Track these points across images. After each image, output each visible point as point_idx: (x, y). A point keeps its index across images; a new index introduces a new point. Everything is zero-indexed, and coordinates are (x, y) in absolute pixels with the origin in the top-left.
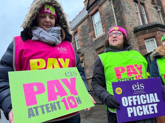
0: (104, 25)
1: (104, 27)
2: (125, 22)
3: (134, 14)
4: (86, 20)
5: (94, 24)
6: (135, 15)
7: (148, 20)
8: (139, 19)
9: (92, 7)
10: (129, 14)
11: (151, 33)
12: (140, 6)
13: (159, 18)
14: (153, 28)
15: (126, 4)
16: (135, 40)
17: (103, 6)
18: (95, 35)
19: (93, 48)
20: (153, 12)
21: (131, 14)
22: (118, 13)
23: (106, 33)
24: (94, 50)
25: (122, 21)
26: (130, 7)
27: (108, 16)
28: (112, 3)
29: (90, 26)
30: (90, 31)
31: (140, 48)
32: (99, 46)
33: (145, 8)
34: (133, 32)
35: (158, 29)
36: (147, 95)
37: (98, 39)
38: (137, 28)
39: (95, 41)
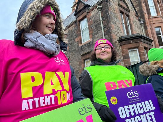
0: (91, 32)
1: (91, 34)
2: (111, 31)
3: (119, 24)
4: (74, 26)
5: (81, 30)
6: (121, 25)
7: (132, 31)
8: (124, 30)
9: (80, 13)
10: (116, 23)
11: (135, 44)
12: (125, 17)
13: (142, 30)
14: (136, 39)
15: (113, 14)
16: (120, 49)
17: (91, 14)
18: (81, 41)
19: (79, 54)
20: (136, 24)
21: (117, 24)
22: (105, 21)
23: (92, 40)
24: (80, 56)
25: (108, 30)
26: (116, 17)
27: (95, 24)
28: (100, 11)
29: (77, 31)
30: (77, 37)
31: (124, 58)
32: (85, 52)
33: (129, 19)
34: (118, 41)
35: (141, 40)
36: (143, 103)
37: (84, 45)
38: (122, 38)
39: (82, 46)
